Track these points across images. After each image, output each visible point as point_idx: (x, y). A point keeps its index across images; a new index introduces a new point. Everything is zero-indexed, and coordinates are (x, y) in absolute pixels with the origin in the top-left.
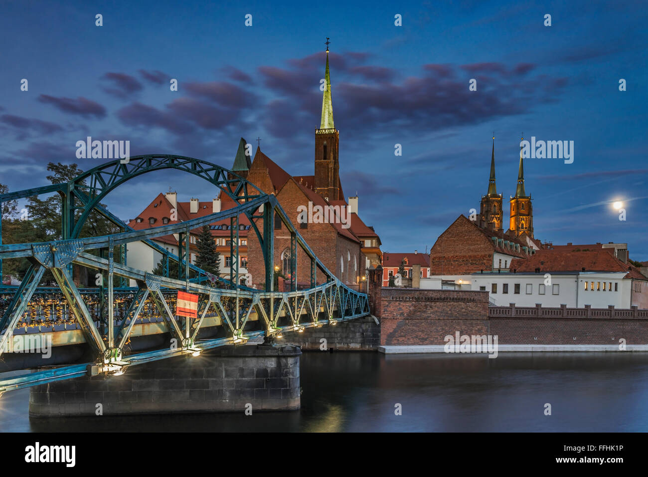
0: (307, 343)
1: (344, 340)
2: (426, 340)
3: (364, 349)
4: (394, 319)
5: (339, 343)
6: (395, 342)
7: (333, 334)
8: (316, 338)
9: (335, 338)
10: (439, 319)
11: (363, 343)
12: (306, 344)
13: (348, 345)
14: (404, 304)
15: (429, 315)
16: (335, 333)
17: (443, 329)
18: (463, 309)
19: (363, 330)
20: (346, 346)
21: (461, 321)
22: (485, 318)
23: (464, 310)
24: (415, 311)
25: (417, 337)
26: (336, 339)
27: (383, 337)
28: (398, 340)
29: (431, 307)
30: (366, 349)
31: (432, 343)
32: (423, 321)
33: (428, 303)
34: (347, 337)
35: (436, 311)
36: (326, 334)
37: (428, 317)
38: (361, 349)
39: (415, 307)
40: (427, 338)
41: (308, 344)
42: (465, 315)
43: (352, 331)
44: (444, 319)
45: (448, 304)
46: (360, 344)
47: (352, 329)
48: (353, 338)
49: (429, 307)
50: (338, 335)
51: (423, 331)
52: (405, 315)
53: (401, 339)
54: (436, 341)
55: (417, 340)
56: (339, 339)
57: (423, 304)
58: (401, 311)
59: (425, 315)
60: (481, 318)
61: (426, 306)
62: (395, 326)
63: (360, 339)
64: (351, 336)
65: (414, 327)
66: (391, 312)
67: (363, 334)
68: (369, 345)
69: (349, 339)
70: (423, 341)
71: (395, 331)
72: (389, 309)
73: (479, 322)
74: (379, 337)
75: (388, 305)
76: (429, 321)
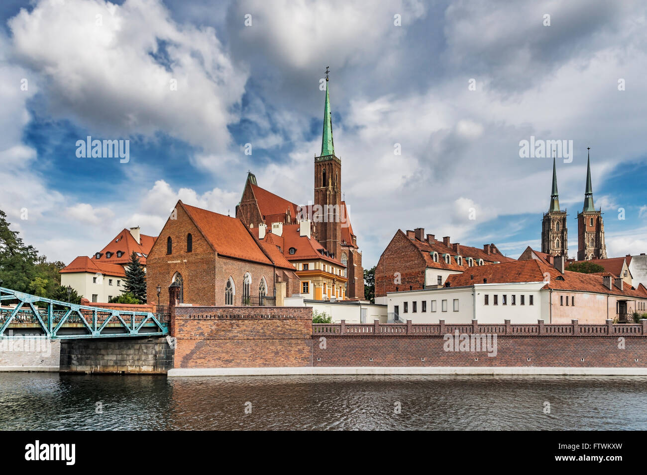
0: (99, 366)
1: (136, 363)
2: (230, 361)
3: (156, 372)
4: (191, 339)
5: (131, 366)
6: (193, 364)
7: (125, 356)
8: (108, 360)
9: (126, 360)
10: (248, 339)
11: (155, 366)
12: (97, 368)
13: (140, 368)
14: (204, 323)
15: (236, 334)
16: (127, 355)
17: (253, 350)
18: (278, 327)
19: (156, 352)
20: (137, 369)
21: (277, 341)
22: (308, 337)
23: (280, 329)
24: (218, 331)
25: (219, 359)
26: (128, 362)
27: (177, 359)
28: (196, 362)
29: (238, 326)
30: (158, 372)
31: (238, 365)
32: (228, 341)
33: (234, 321)
34: (139, 360)
35: (245, 331)
36: (118, 356)
37: (235, 336)
38: (153, 372)
39: (218, 325)
40: (233, 360)
41: (100, 368)
42: (282, 334)
43: (144, 353)
44: (254, 339)
45: (259, 322)
46: (152, 367)
47: (145, 351)
48: (145, 360)
49: (235, 325)
50: (131, 357)
51: (227, 352)
52: (206, 334)
53: (199, 361)
54: (244, 363)
55: (220, 362)
56: (131, 361)
57: (228, 322)
58: (200, 331)
59: (231, 335)
60: (303, 337)
61: (232, 325)
62: (192, 347)
63: (153, 361)
64: (143, 359)
65: (216, 348)
66: (188, 332)
67: (155, 356)
68: (162, 368)
69: (141, 362)
70: (227, 363)
71: (192, 353)
72: (185, 329)
73: (299, 341)
74: (172, 359)
75: (184, 325)
76: (235, 341)
